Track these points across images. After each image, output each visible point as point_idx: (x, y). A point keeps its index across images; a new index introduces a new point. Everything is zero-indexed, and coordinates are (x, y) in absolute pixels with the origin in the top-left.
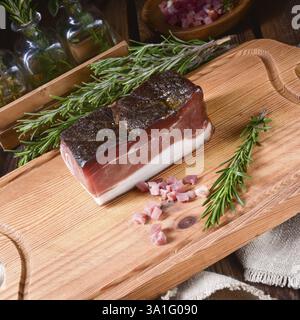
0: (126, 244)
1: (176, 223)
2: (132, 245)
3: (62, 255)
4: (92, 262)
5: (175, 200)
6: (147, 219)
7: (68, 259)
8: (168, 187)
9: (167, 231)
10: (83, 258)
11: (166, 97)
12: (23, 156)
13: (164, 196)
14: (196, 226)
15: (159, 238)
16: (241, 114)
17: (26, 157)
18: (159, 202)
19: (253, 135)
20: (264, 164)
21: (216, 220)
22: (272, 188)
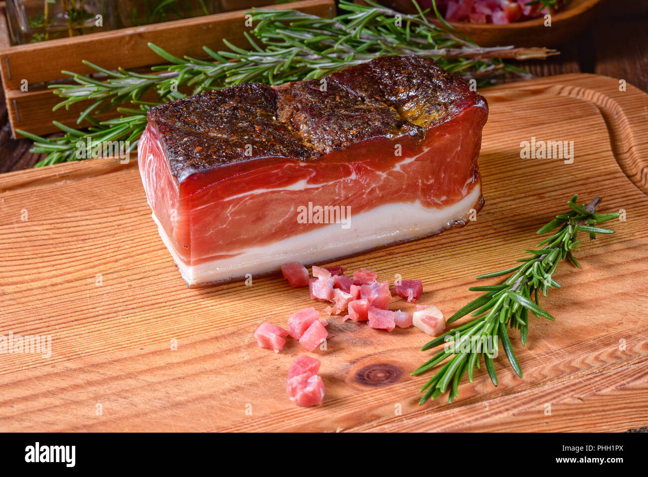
0: (226, 382)
1: (354, 369)
2: (238, 389)
3: (71, 365)
4: (136, 399)
5: (363, 320)
6: (289, 342)
7: (81, 378)
8: (354, 289)
9: (330, 380)
10: (115, 386)
11: (404, 102)
12: (49, 153)
13: (339, 306)
14: (399, 387)
15: (309, 389)
16: (540, 196)
17: (55, 156)
18: (325, 315)
19: (566, 237)
20: (577, 304)
21: (450, 386)
22: (590, 357)
